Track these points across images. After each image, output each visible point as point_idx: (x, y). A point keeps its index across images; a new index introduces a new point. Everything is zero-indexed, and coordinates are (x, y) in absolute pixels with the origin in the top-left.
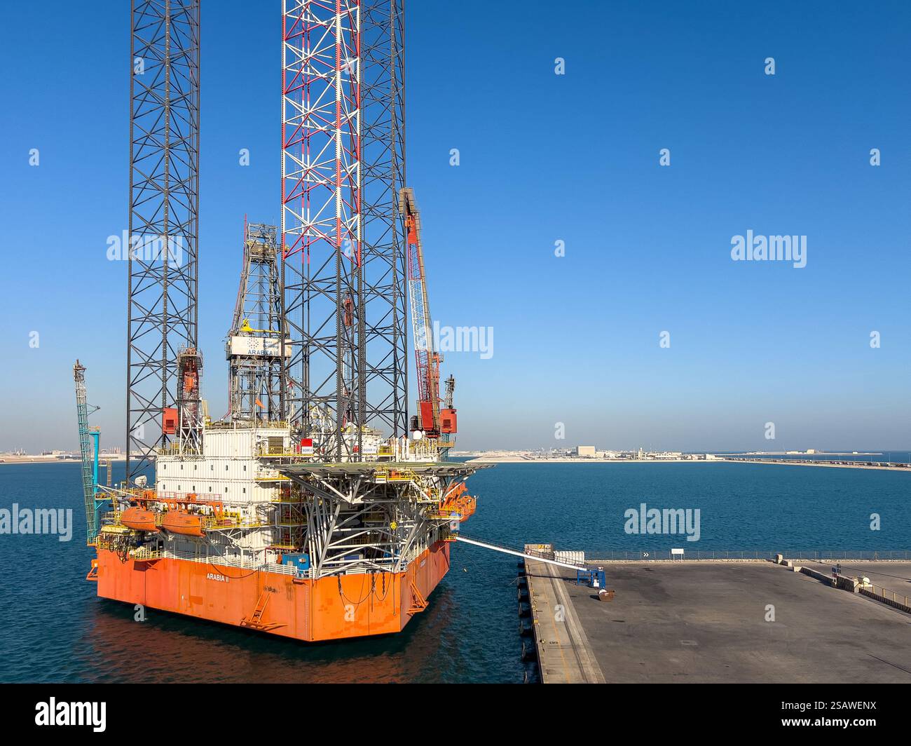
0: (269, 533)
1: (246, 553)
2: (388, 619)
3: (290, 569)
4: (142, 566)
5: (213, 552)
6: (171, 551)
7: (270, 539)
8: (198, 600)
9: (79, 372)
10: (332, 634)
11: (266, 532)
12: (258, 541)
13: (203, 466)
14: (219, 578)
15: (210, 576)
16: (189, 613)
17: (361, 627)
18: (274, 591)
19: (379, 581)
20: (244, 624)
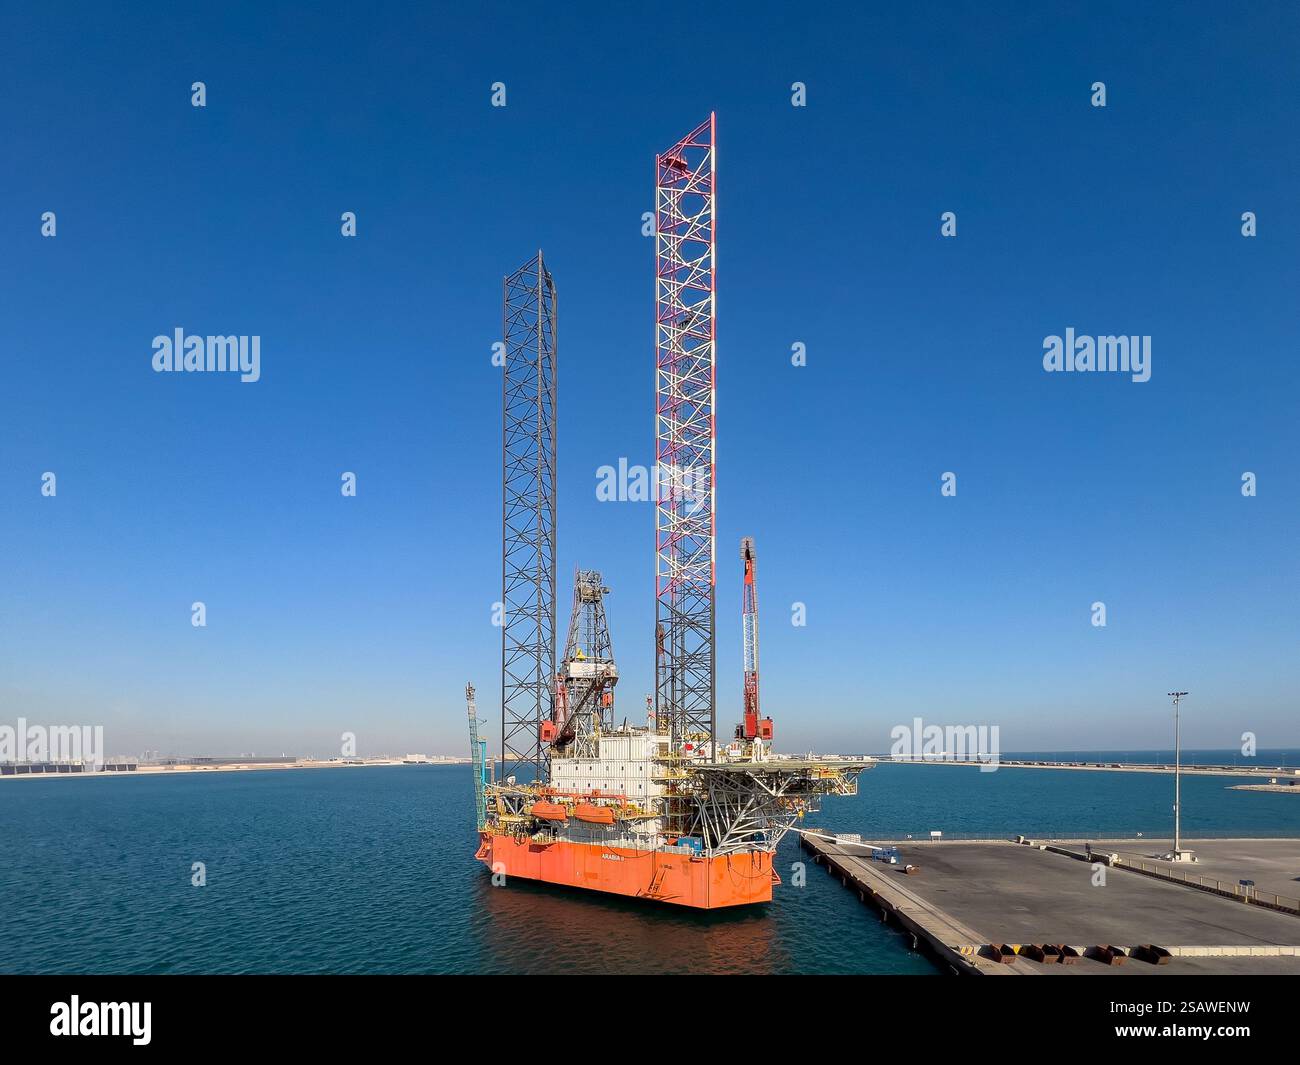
0: (659, 821)
1: (642, 837)
2: (763, 890)
3: (686, 850)
4: (538, 848)
5: (609, 837)
6: (566, 835)
7: (660, 827)
8: (594, 876)
9: (470, 693)
10: (723, 903)
11: (657, 821)
12: (653, 827)
13: (599, 769)
14: (614, 857)
15: (605, 856)
16: (584, 886)
17: (743, 897)
18: (670, 868)
19: (756, 859)
20: (640, 895)
